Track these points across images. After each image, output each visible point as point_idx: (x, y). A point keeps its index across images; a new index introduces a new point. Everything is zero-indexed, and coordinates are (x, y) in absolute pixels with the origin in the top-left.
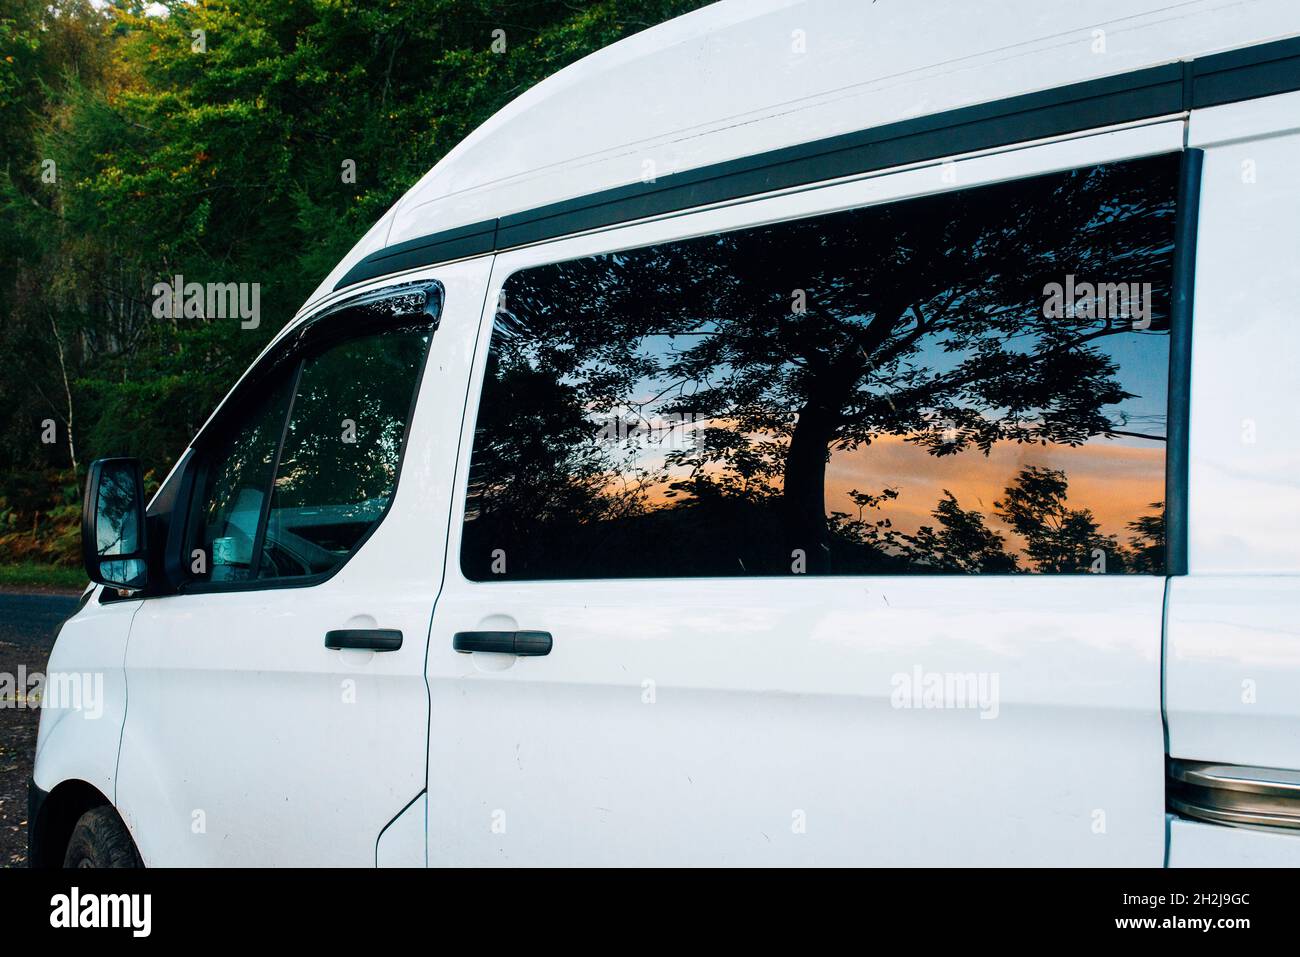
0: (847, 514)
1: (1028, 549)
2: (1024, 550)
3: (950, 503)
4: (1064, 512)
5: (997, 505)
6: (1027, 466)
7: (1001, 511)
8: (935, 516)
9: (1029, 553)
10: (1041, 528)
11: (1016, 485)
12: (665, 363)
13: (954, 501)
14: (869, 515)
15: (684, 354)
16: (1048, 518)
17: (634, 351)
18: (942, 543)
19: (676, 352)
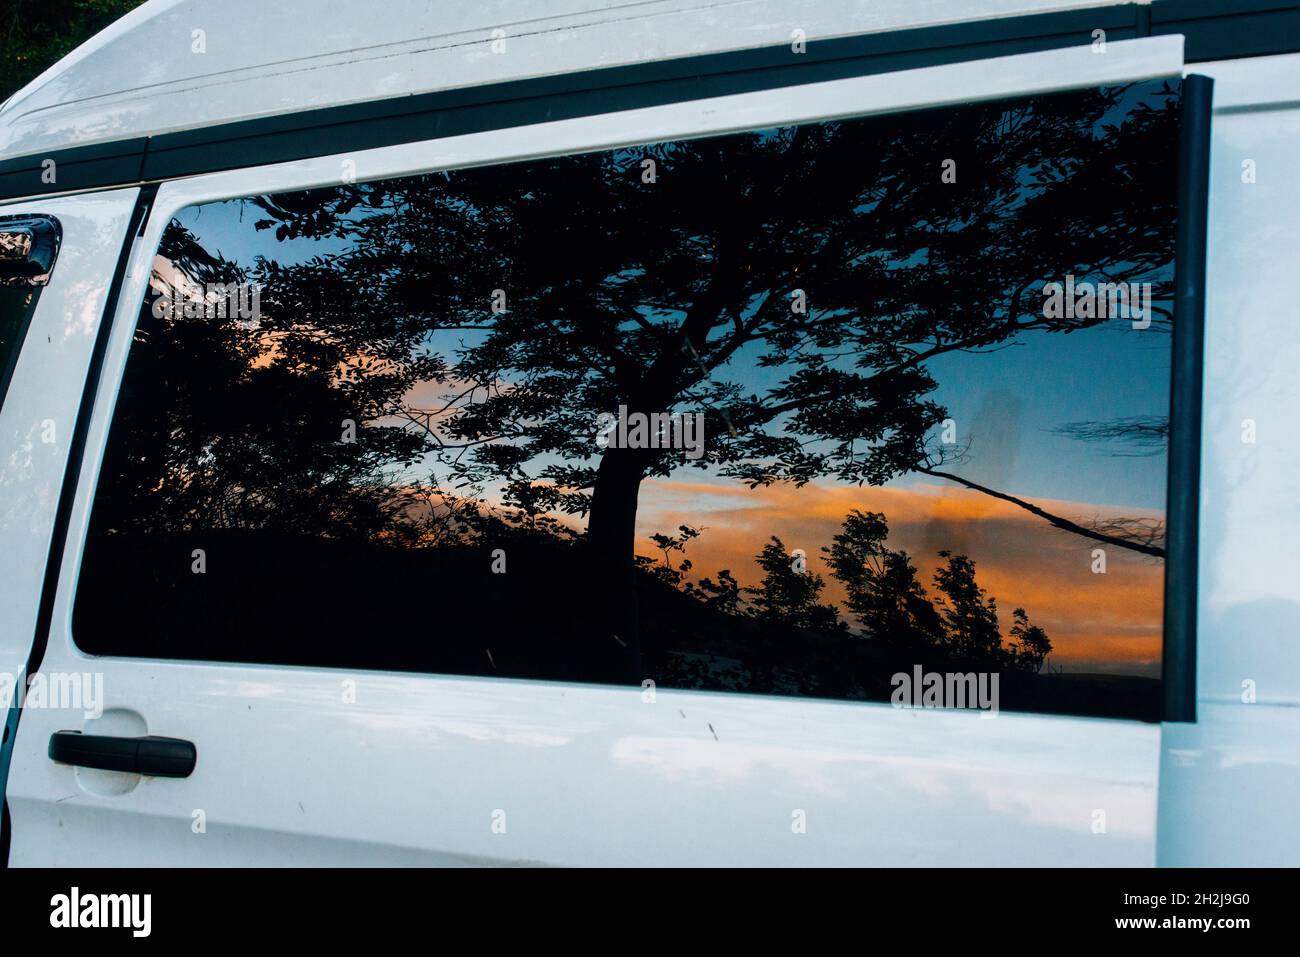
0: (652, 558)
1: (848, 601)
2: (845, 602)
3: (775, 549)
4: (884, 553)
5: (825, 550)
6: (852, 511)
7: (828, 555)
8: (759, 561)
9: (850, 605)
10: (863, 571)
11: (842, 531)
12: (451, 362)
13: (780, 545)
14: (675, 560)
15: (473, 351)
16: (870, 558)
17: (416, 346)
18: (763, 593)
19: (466, 350)
